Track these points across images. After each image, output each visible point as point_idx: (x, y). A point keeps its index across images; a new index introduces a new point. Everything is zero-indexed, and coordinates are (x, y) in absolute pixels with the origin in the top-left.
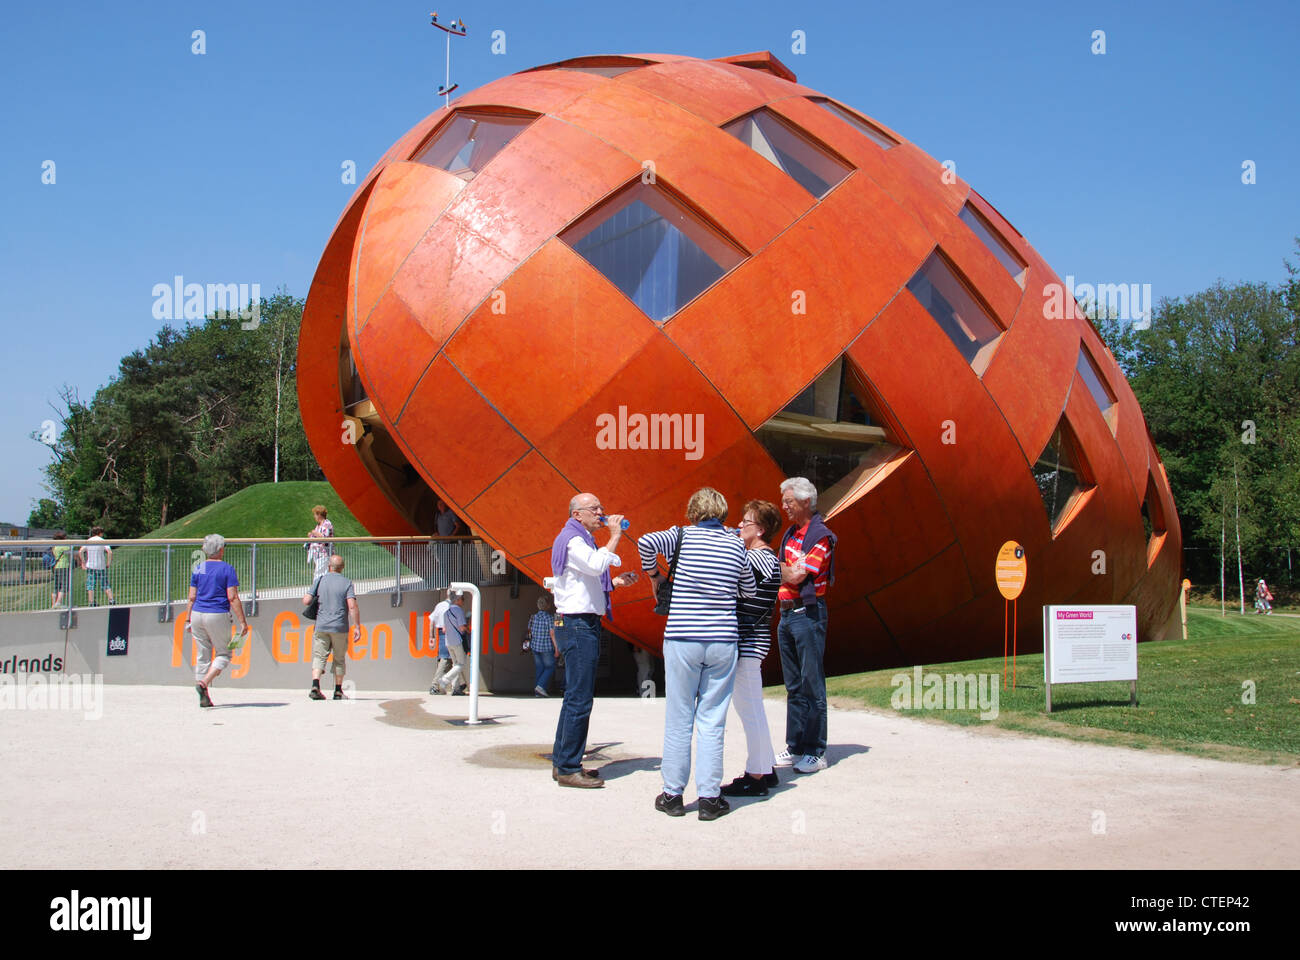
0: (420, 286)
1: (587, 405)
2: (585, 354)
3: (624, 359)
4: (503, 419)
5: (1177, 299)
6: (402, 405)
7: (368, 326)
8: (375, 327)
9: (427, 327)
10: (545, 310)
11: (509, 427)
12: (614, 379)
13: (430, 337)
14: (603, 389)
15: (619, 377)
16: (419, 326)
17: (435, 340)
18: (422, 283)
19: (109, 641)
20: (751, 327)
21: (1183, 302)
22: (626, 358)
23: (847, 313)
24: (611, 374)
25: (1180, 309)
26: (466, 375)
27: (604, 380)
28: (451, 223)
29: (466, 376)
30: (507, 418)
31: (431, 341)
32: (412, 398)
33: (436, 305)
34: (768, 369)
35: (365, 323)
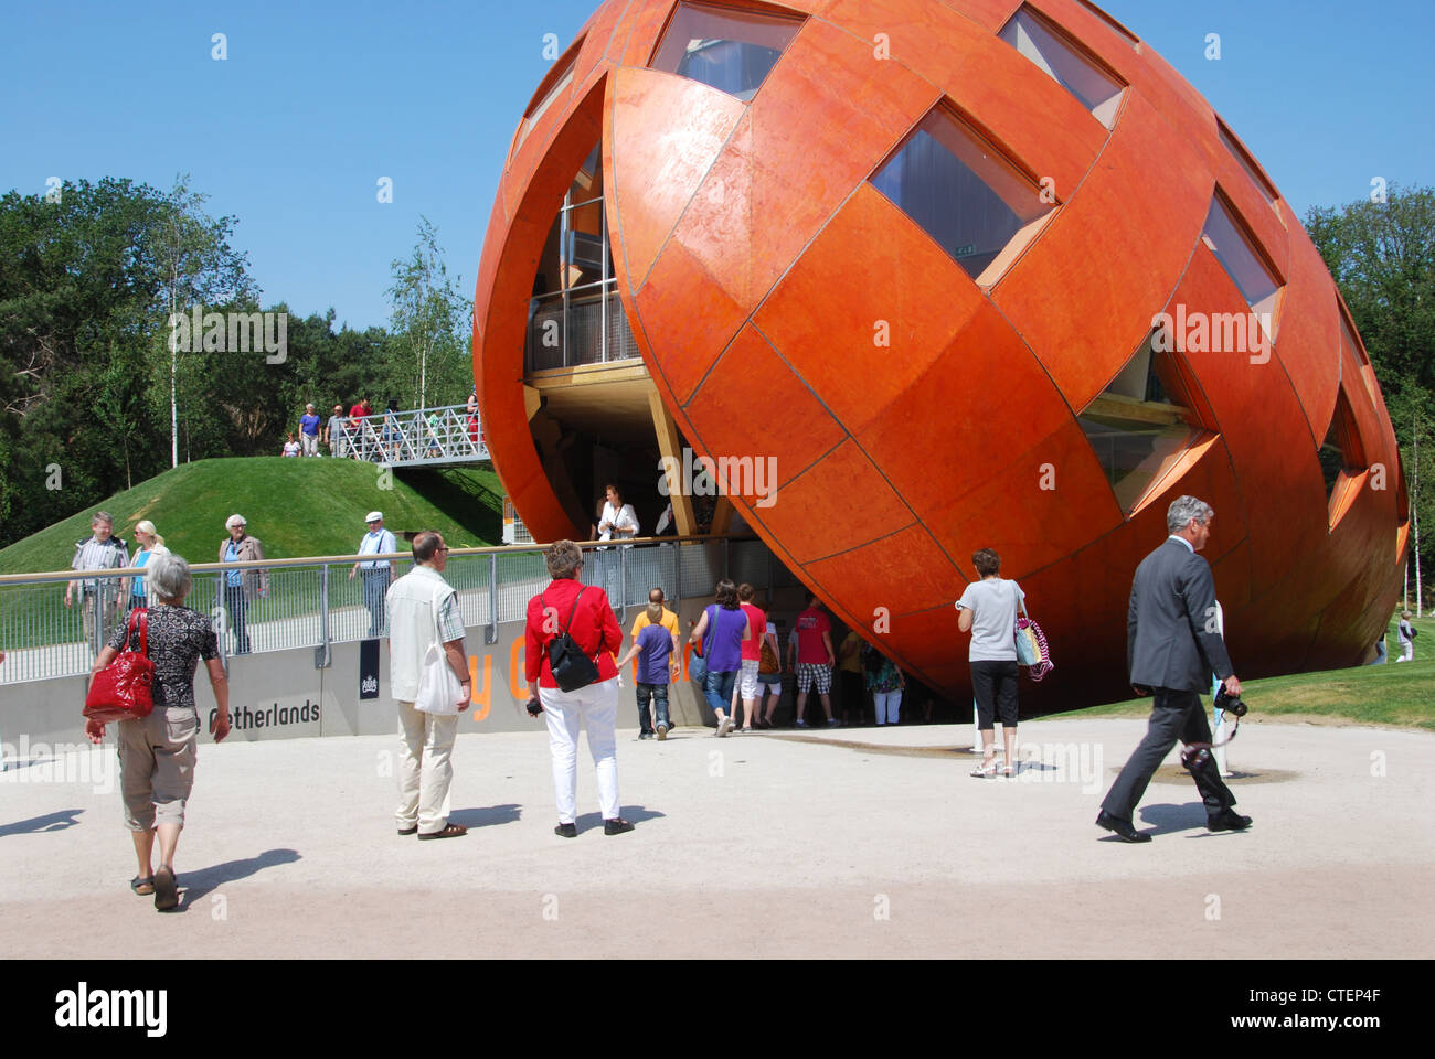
0: (714, 239)
1: (913, 387)
2: (911, 326)
3: (952, 333)
4: (819, 401)
5: (1332, 210)
6: (696, 384)
7: (648, 286)
8: (657, 288)
9: (731, 290)
10: (866, 272)
11: (826, 412)
12: (943, 355)
13: (735, 304)
14: (931, 368)
15: (948, 353)
16: (720, 289)
17: (742, 306)
18: (717, 235)
19: (362, 681)
20: (1072, 293)
21: (1340, 213)
22: (955, 331)
23: (1155, 273)
24: (940, 350)
25: (1334, 223)
26: (778, 347)
27: (932, 357)
28: (738, 159)
29: (779, 351)
30: (824, 403)
31: (736, 307)
32: (709, 376)
33: (741, 263)
34: (1090, 342)
35: (642, 280)
